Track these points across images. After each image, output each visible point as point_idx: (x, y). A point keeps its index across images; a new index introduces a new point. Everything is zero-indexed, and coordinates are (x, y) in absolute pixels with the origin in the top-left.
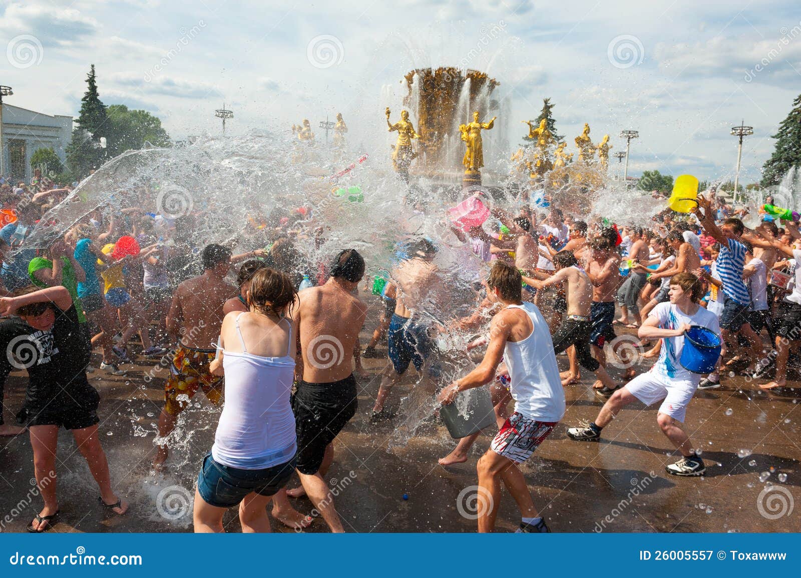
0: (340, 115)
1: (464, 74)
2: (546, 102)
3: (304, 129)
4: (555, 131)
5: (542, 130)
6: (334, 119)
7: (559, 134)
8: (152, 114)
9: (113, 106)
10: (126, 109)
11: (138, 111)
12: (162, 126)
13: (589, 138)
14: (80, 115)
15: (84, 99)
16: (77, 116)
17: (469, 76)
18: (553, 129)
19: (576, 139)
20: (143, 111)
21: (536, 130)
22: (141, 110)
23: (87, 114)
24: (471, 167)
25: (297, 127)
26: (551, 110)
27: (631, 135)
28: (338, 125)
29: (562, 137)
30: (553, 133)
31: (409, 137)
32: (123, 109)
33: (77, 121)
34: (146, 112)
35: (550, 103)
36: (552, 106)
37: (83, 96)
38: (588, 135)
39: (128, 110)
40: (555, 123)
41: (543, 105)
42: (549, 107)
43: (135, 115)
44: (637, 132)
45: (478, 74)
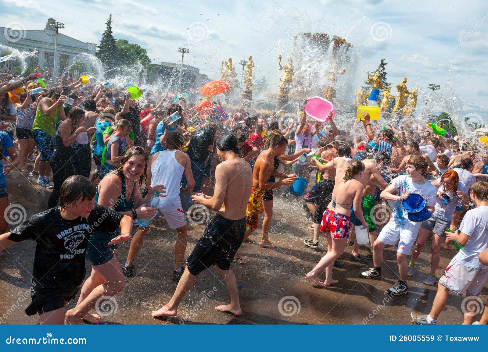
0: (251, 57)
1: (331, 39)
2: (382, 61)
3: (229, 64)
4: (386, 80)
5: (376, 79)
6: (247, 60)
7: (388, 82)
8: (143, 47)
9: (120, 40)
10: (128, 42)
11: (134, 44)
12: (148, 54)
13: (406, 86)
14: (100, 43)
15: (104, 34)
16: (99, 44)
17: (334, 39)
18: (384, 79)
19: (397, 86)
20: (137, 45)
21: (372, 78)
22: (136, 44)
23: (104, 43)
24: (327, 97)
25: (225, 62)
26: (385, 66)
27: (434, 87)
28: (249, 63)
29: (390, 84)
30: (385, 81)
31: (291, 74)
32: (126, 42)
33: (98, 47)
34: (139, 45)
35: (385, 62)
36: (385, 64)
37: (104, 32)
38: (406, 84)
39: (129, 43)
40: (386, 75)
41: (380, 63)
42: (384, 65)
43: (132, 46)
44: (440, 86)
45: (340, 39)
